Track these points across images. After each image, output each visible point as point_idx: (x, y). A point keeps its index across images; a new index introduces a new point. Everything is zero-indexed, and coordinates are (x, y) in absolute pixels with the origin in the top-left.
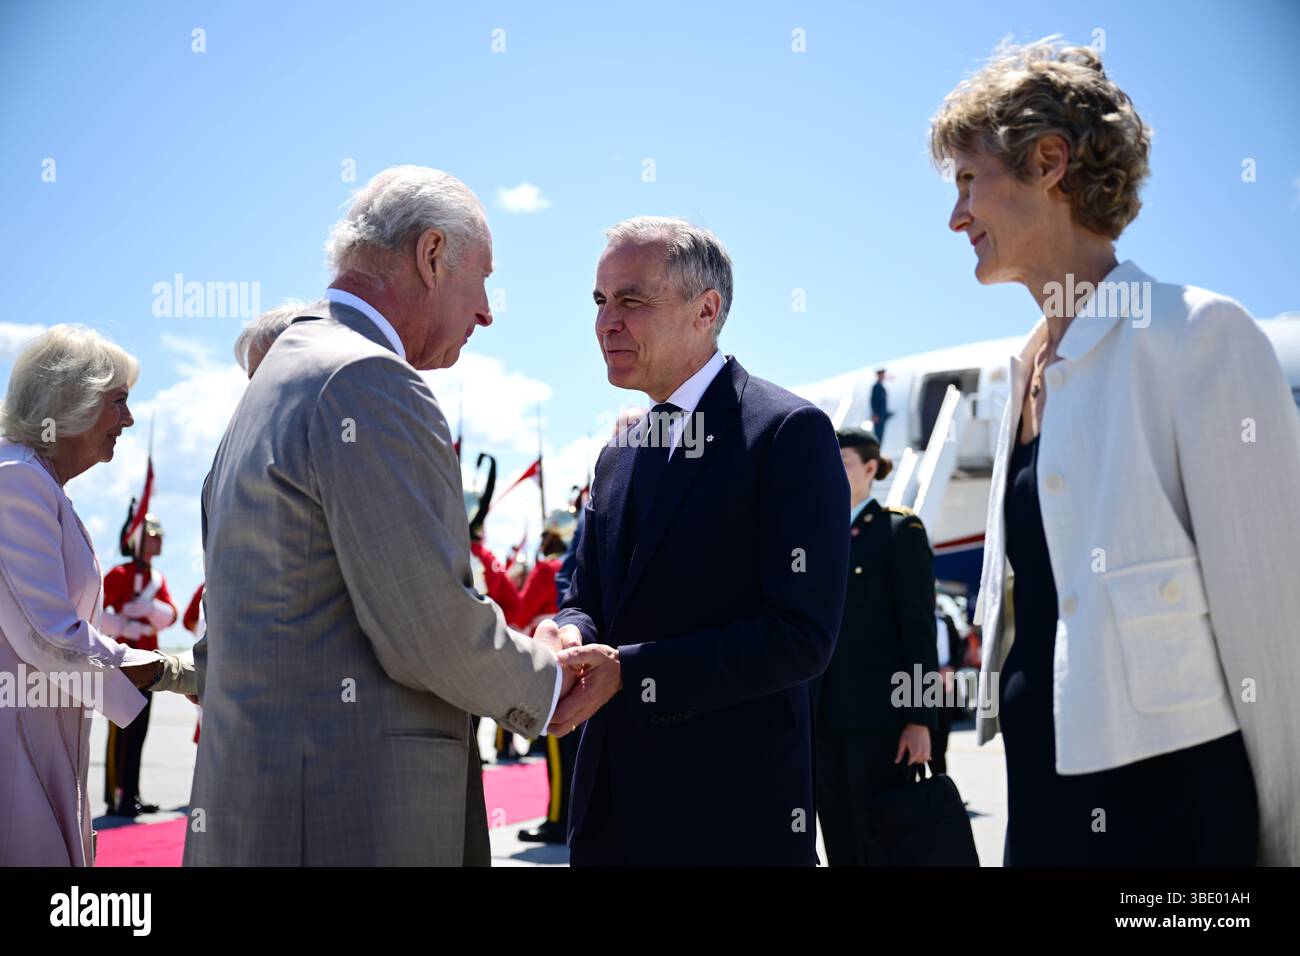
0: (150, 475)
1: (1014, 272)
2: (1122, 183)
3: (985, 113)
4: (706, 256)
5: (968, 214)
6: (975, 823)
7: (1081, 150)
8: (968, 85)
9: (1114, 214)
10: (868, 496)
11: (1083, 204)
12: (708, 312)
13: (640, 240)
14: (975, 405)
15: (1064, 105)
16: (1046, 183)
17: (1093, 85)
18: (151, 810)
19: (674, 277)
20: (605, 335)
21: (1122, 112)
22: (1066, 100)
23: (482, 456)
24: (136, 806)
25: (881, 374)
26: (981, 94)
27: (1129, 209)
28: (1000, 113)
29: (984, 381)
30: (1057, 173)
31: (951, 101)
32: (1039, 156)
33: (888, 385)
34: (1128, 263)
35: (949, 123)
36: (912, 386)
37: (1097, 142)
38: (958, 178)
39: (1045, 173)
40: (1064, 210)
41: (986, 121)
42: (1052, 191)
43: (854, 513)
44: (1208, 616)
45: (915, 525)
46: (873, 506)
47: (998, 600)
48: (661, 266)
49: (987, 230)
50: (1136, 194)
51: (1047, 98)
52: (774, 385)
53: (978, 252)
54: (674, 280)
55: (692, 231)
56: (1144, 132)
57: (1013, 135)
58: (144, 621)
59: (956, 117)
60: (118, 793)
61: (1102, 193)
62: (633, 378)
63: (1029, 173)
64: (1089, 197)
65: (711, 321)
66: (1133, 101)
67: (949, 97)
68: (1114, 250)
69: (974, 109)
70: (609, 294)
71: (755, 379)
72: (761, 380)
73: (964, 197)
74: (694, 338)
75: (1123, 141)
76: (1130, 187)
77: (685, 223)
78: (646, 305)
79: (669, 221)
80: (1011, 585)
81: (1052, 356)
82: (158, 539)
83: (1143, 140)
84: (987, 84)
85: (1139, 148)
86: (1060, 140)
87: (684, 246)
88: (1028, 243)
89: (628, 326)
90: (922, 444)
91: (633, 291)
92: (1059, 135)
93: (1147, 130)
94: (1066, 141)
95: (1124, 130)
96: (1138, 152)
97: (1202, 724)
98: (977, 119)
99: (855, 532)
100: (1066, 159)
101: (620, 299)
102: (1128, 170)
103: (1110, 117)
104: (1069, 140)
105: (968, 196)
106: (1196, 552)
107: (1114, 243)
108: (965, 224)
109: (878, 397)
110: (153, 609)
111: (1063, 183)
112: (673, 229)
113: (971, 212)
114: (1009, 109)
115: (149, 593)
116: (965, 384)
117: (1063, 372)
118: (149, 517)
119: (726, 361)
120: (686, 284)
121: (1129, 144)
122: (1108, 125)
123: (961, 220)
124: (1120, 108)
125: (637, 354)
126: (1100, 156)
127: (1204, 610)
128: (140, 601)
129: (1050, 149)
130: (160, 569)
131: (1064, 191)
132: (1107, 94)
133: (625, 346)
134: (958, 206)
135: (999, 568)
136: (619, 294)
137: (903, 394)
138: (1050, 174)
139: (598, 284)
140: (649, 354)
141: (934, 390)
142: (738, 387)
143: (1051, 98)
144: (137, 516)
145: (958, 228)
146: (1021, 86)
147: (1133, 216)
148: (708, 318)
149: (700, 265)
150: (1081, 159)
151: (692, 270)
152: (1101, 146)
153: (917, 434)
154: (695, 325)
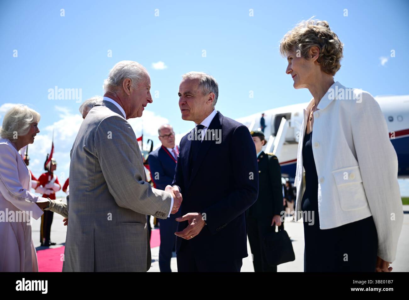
0: (53, 147)
1: (305, 85)
2: (335, 60)
3: (295, 40)
4: (210, 83)
5: (291, 69)
6: (293, 243)
7: (323, 50)
8: (291, 32)
9: (333, 68)
10: (261, 150)
11: (324, 66)
12: (211, 99)
13: (191, 78)
14: (290, 123)
15: (318, 37)
16: (313, 60)
17: (326, 32)
18: (54, 244)
19: (201, 89)
20: (181, 105)
21: (335, 39)
22: (319, 36)
23: (149, 140)
24: (49, 243)
25: (263, 115)
26: (294, 35)
27: (337, 67)
28: (299, 40)
29: (293, 117)
30: (316, 57)
31: (286, 37)
32: (311, 52)
33: (265, 118)
34: (337, 82)
35: (285, 43)
36: (272, 118)
37: (327, 48)
38: (288, 59)
39: (313, 57)
40: (318, 68)
41: (296, 42)
42: (315, 62)
43: (258, 155)
44: (362, 183)
45: (275, 158)
46: (263, 153)
47: (301, 179)
48: (197, 86)
49: (297, 74)
50: (339, 63)
51: (313, 36)
52: (231, 119)
53: (294, 80)
54: (201, 90)
55: (207, 76)
56: (341, 45)
57: (303, 46)
58: (51, 189)
59: (287, 41)
60: (44, 240)
61: (329, 62)
62: (189, 118)
63: (308, 57)
64: (326, 64)
65: (212, 102)
66: (338, 36)
67: (285, 36)
68: (333, 79)
69: (292, 39)
70: (182, 93)
71: (225, 117)
72: (227, 118)
73: (290, 64)
74: (207, 106)
75: (335, 48)
76: (337, 61)
77: (205, 74)
78: (193, 97)
79: (200, 73)
80: (304, 175)
81: (316, 109)
82: (55, 165)
83: (341, 47)
84: (296, 32)
85: (340, 49)
86: (317, 48)
87: (204, 80)
88: (309, 77)
89: (188, 103)
90: (275, 135)
91: (189, 93)
92: (317, 46)
93: (342, 44)
94: (319, 48)
95: (335, 44)
96: (340, 51)
97: (361, 214)
98: (293, 42)
99: (258, 161)
100: (319, 53)
101: (186, 95)
102: (337, 56)
103: (331, 41)
104: (319, 47)
105: (291, 64)
106: (358, 165)
107: (333, 77)
108: (291, 72)
109: (262, 121)
110: (54, 186)
111: (318, 60)
112: (201, 76)
113: (292, 69)
114: (302, 39)
115: (53, 181)
116: (287, 117)
117: (319, 114)
118: (52, 159)
119: (217, 112)
120: (204, 91)
121: (337, 49)
122: (330, 43)
123: (289, 71)
124: (334, 38)
125: (190, 111)
126: (328, 52)
127: (361, 181)
128: (50, 183)
129: (314, 50)
130: (56, 174)
131: (318, 62)
132: (330, 34)
133: (186, 108)
134: (288, 67)
135: (301, 170)
136: (185, 93)
137: (270, 120)
138: (314, 57)
139: (180, 91)
140: (193, 111)
141: (278, 119)
142: (221, 120)
143: (314, 36)
144: (49, 159)
145: (289, 73)
146: (306, 32)
147: (339, 69)
148: (210, 101)
149: (209, 85)
150: (323, 53)
151: (206, 87)
152: (329, 49)
153: (273, 132)
154: (207, 103)
